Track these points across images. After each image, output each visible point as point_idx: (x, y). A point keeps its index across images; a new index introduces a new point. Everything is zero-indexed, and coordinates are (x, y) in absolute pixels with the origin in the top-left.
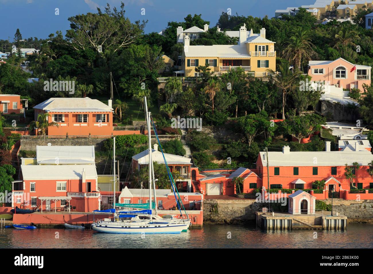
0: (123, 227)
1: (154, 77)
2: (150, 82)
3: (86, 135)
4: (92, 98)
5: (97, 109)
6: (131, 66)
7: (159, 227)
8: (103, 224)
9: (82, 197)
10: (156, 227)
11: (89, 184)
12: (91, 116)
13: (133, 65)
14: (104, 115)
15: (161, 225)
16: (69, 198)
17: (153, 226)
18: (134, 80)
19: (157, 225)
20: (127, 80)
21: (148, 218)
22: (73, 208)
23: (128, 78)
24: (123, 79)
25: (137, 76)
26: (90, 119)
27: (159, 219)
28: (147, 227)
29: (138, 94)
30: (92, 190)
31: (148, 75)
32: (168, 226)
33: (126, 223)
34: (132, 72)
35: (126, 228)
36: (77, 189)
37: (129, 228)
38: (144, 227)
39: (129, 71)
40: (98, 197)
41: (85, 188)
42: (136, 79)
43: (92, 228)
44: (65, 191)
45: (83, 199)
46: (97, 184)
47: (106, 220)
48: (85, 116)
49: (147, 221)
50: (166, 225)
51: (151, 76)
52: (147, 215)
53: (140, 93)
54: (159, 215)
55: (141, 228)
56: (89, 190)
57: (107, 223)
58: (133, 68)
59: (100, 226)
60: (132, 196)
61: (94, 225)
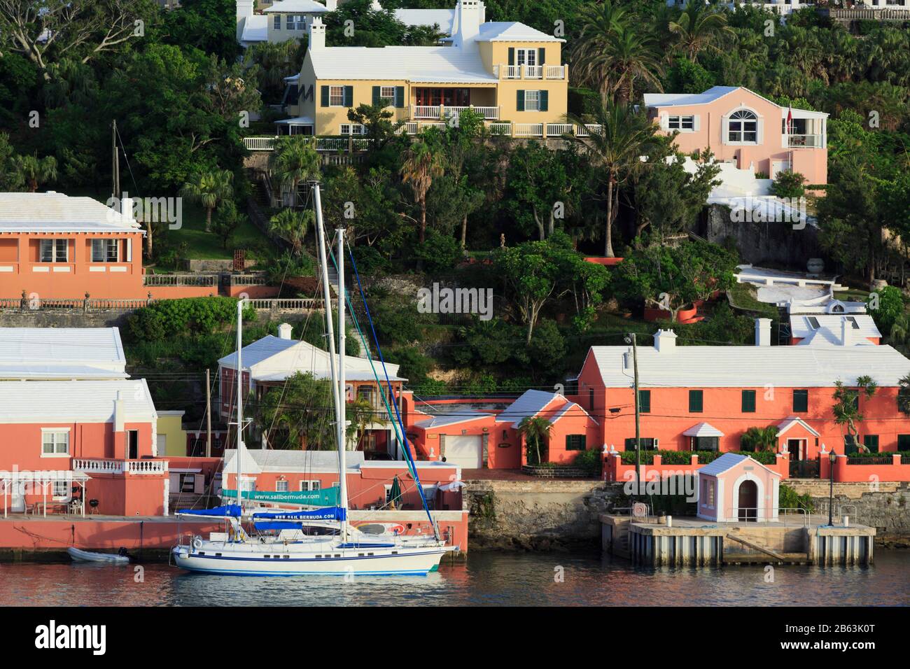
0: (267, 558)
1: (233, 135)
2: (223, 149)
3: (75, 296)
4: (69, 196)
5: (96, 225)
6: (167, 103)
7: (371, 556)
8: (208, 548)
9: (117, 472)
10: (361, 556)
11: (134, 435)
12: (80, 244)
13: (175, 102)
14: (116, 241)
15: (377, 552)
16: (80, 475)
17: (354, 553)
18: (179, 143)
19: (366, 551)
20: (157, 144)
21: (338, 532)
22: (92, 504)
23: (158, 136)
24: (144, 141)
25: (186, 131)
26: (81, 251)
27: (357, 536)
28: (338, 558)
29: (197, 182)
30: (141, 451)
31: (216, 130)
32: (395, 553)
33: (271, 547)
34: (171, 119)
35: (277, 559)
36: (99, 450)
37: (287, 559)
38: (328, 558)
39: (161, 120)
40: (161, 472)
41: (122, 447)
42: (182, 139)
43: (173, 561)
44: (67, 456)
45: (122, 478)
46: (154, 436)
47: (214, 536)
48: (61, 244)
49: (336, 540)
50: (389, 551)
51: (225, 131)
52: (334, 525)
53: (203, 181)
54: (352, 523)
55: (318, 558)
56: (133, 455)
57: (221, 546)
58: (175, 109)
59: (202, 555)
60: (260, 471)
61: (183, 552)
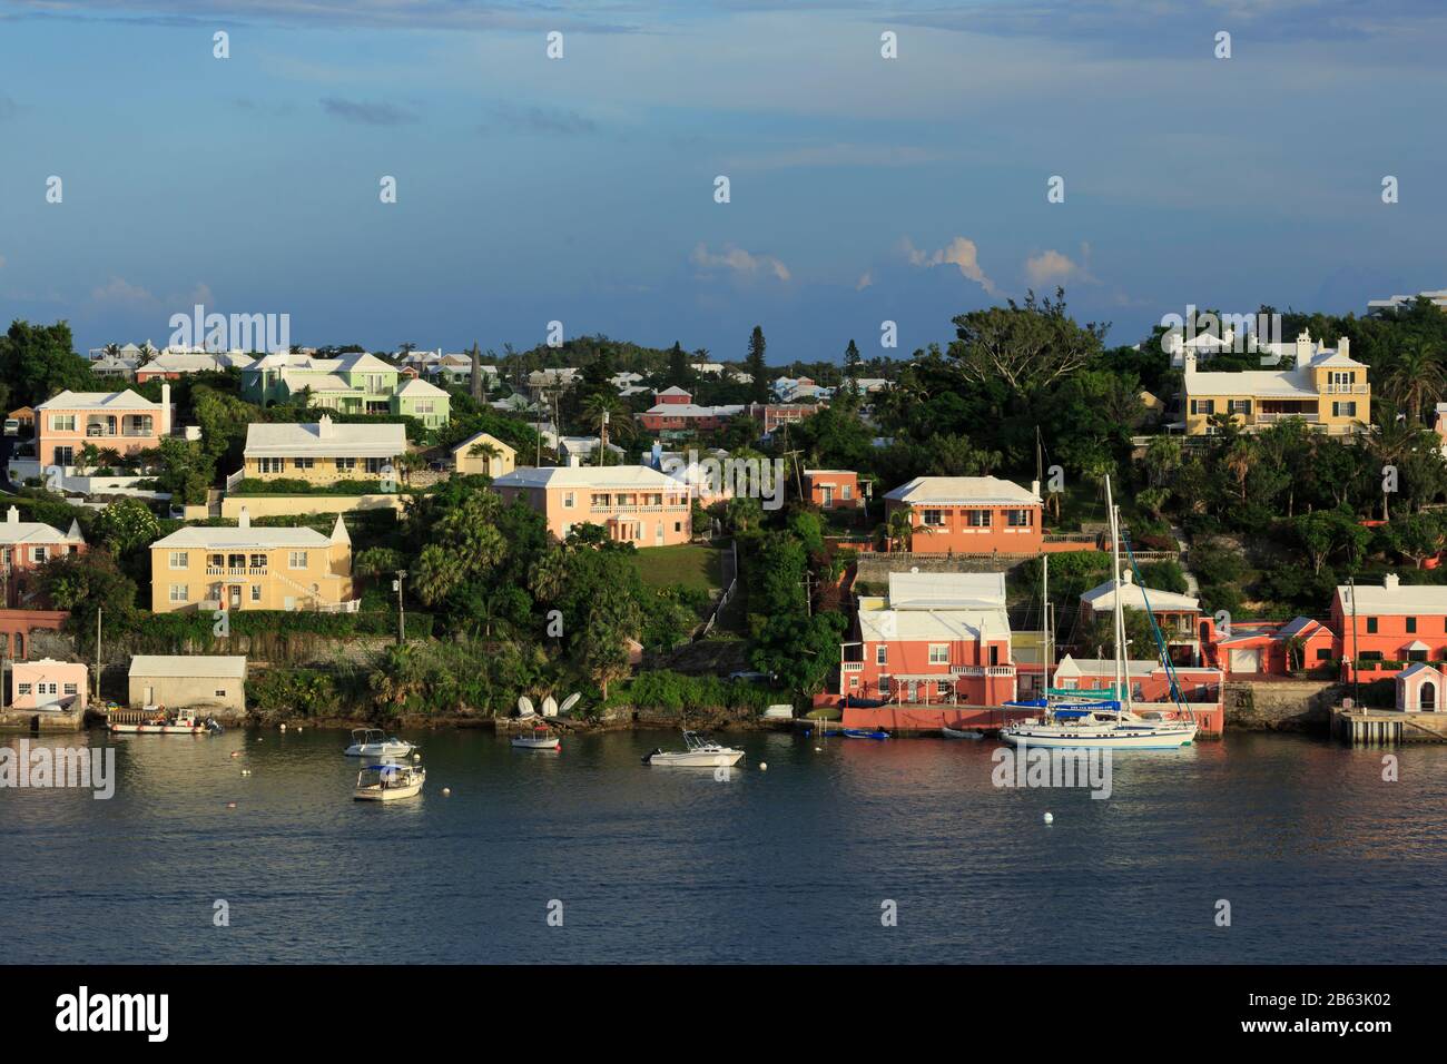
0: (1062, 737)
1: (1124, 435)
2: (1117, 445)
3: (987, 551)
4: (1000, 478)
5: (1010, 500)
6: (1077, 413)
7: (1136, 735)
8: (1023, 729)
9: (980, 674)
10: (1129, 736)
11: (994, 650)
12: (997, 513)
13: (1082, 412)
14: (1025, 511)
15: (1141, 733)
16: (955, 676)
17: (1124, 733)
18: (1085, 441)
19: (1132, 732)
20: (1071, 442)
21: (1114, 719)
22: (962, 698)
23: (1072, 437)
24: (1061, 440)
25: (1091, 433)
26: (995, 519)
27: (1134, 720)
28: (1112, 736)
29: (1092, 469)
30: (1000, 661)
31: (1112, 432)
32: (1154, 734)
33: (1069, 728)
34: (1079, 425)
35: (1069, 737)
36: (970, 658)
37: (1076, 737)
38: (1105, 737)
39: (1074, 424)
40: (1011, 675)
41: (985, 657)
42: (1088, 439)
43: (1000, 738)
44: (947, 663)
45: (982, 679)
46: (1009, 650)
47: (1028, 721)
48: (987, 513)
49: (1112, 724)
50: (1149, 732)
51: (1118, 433)
52: (1112, 713)
53: (1095, 468)
54: (1134, 712)
55: (1099, 737)
56: (994, 662)
57: (1031, 728)
58: (1082, 418)
59: (1018, 734)
60: (1081, 674)
61: (1005, 732)
